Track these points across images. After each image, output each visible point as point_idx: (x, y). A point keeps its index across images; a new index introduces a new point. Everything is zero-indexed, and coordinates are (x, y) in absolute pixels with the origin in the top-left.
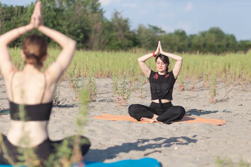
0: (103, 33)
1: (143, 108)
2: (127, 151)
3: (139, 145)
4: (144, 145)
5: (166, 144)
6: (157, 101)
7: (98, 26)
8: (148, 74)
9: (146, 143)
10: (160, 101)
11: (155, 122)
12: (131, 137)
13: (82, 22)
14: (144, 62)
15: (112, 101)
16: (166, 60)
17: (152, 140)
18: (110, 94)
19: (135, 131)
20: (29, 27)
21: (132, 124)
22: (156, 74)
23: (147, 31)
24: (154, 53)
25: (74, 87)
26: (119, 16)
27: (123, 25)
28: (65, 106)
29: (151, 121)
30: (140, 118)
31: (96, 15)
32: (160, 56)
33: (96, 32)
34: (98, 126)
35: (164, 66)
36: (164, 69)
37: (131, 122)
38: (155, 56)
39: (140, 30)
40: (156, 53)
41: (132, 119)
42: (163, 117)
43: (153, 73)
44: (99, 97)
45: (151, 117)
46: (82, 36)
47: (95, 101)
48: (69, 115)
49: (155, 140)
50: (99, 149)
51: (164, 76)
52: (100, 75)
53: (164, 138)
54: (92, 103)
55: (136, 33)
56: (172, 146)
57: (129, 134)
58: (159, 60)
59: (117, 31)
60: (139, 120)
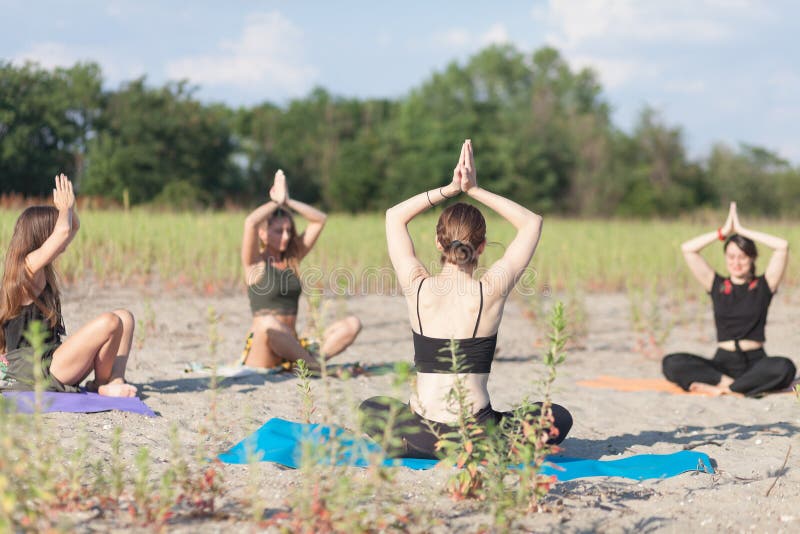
0: (611, 169)
1: (694, 362)
2: (649, 443)
3: (678, 435)
4: (689, 435)
5: (737, 434)
6: (729, 346)
7: (598, 149)
8: (708, 282)
9: (695, 433)
10: (737, 345)
11: (724, 394)
12: (662, 422)
13: (550, 140)
14: (698, 252)
15: (627, 349)
16: (750, 249)
17: (710, 428)
18: (623, 334)
19: (674, 410)
20: (449, 190)
21: (669, 397)
22: (727, 282)
23: (736, 163)
24: (719, 230)
25: (532, 316)
26: (655, 121)
27: (667, 147)
28: (514, 360)
29: (716, 391)
30: (689, 384)
31: (588, 119)
32: (734, 238)
33: (590, 166)
34: (589, 400)
35: (745, 261)
36: (746, 269)
37: (666, 393)
38: (723, 238)
39: (717, 158)
40: (725, 231)
41: (671, 386)
42: (744, 382)
43: (719, 280)
44: (593, 340)
45: (715, 382)
46: (551, 179)
47: (583, 349)
48: (524, 377)
49: (717, 428)
50: (591, 439)
51: (746, 286)
52: (597, 287)
53: (737, 426)
54: (578, 355)
55: (705, 167)
56: (751, 440)
57: (659, 416)
58: (733, 248)
59: (649, 161)
60: (686, 388)
